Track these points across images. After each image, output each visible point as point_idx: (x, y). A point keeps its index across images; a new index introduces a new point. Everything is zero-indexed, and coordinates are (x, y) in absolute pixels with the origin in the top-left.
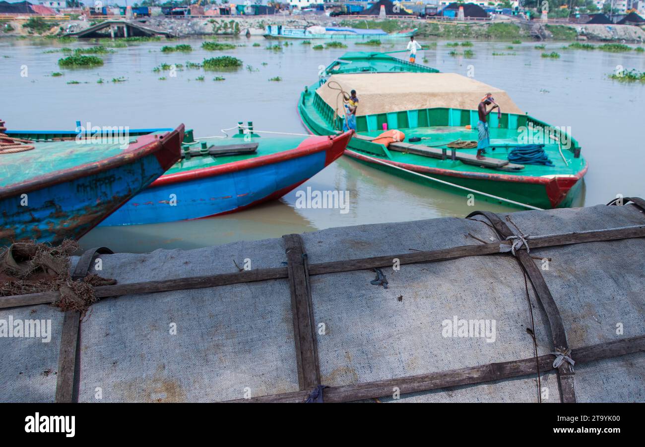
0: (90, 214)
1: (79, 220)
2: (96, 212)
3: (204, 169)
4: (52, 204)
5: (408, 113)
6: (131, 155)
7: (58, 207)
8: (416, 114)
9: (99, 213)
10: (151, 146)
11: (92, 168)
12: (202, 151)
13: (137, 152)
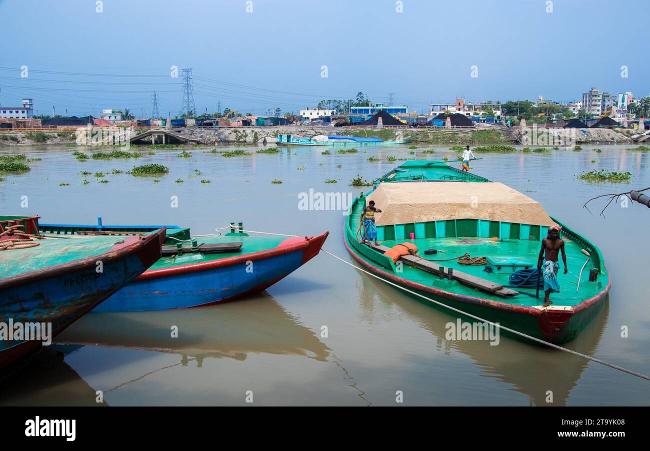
0: (75, 306)
1: (65, 311)
2: (81, 304)
3: (193, 264)
4: (40, 296)
5: (436, 223)
6: (115, 254)
7: (46, 299)
8: (443, 225)
9: (85, 305)
10: (133, 247)
11: (78, 266)
12: (193, 249)
13: (120, 252)
